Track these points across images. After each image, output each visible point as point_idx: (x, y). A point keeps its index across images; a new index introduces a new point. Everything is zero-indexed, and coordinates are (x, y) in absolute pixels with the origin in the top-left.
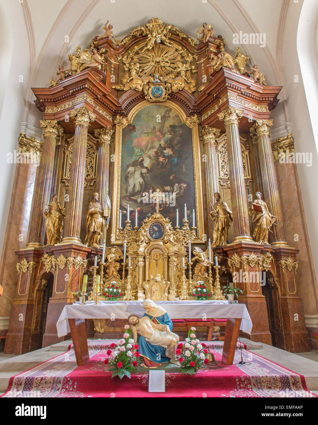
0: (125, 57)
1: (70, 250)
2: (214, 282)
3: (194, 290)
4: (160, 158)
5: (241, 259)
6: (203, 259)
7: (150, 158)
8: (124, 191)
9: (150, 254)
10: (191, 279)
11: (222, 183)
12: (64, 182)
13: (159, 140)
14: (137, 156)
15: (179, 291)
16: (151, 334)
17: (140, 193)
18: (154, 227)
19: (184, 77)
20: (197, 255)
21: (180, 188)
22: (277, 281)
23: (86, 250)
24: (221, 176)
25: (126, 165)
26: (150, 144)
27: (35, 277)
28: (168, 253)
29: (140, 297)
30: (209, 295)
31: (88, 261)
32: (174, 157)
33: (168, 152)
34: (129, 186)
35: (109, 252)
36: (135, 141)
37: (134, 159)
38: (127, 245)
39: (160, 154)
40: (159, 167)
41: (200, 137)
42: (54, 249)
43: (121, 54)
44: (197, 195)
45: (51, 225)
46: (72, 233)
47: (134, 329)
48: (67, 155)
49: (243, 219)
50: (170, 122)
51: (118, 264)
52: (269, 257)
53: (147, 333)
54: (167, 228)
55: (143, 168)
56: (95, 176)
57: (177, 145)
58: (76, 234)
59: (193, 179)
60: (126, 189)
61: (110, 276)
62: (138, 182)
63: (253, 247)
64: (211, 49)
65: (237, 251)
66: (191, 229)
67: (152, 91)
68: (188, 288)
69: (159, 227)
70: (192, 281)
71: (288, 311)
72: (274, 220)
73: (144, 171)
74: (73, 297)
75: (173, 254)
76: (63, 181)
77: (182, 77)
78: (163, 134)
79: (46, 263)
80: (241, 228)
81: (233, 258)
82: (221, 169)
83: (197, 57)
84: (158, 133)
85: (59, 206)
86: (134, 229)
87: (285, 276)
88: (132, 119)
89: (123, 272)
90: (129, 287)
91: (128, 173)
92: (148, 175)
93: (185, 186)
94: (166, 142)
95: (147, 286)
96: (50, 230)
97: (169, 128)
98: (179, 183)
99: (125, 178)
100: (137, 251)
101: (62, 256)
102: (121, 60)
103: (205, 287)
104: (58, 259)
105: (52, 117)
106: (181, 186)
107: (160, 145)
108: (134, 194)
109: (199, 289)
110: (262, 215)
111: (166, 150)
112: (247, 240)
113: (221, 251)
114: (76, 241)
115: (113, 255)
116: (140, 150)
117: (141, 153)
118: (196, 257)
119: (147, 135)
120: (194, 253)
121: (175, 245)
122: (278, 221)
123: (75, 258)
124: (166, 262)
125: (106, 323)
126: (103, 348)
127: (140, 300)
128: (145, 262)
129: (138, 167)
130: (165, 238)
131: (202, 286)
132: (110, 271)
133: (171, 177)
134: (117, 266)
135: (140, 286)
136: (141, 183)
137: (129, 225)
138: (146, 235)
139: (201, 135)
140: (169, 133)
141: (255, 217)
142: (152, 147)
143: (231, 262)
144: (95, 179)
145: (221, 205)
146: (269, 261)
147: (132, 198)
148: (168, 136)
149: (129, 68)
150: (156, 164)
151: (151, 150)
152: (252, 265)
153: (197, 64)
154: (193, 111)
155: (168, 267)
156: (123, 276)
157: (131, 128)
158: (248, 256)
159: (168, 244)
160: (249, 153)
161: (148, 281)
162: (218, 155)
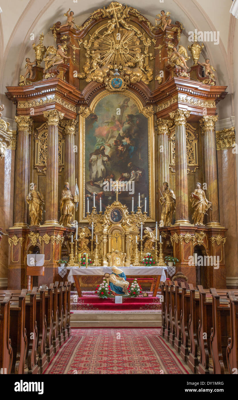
0: (86, 41)
1: (52, 230)
2: (158, 253)
3: (144, 259)
4: (119, 147)
5: (179, 238)
6: (151, 237)
7: (110, 147)
8: (88, 177)
9: (112, 233)
10: (142, 252)
11: (172, 170)
12: (36, 169)
13: (119, 130)
14: (99, 145)
15: (133, 259)
16: (116, 282)
17: (102, 179)
18: (115, 212)
19: (141, 68)
20: (147, 234)
21: (136, 175)
22: (208, 252)
23: (63, 229)
24: (172, 164)
25: (89, 154)
26: (110, 133)
27: (24, 249)
28: (125, 233)
29: (105, 264)
30: (154, 263)
31: (64, 238)
32: (131, 146)
33: (126, 141)
34: (93, 172)
35: (80, 231)
36: (97, 131)
37: (96, 147)
38: (94, 225)
39: (119, 143)
40: (118, 155)
41: (155, 126)
42: (39, 229)
43: (82, 38)
44: (150, 181)
45: (34, 209)
46: (52, 217)
47: (108, 279)
48: (37, 144)
49: (183, 207)
50: (129, 111)
51: (88, 240)
52: (202, 235)
53: (114, 281)
54: (125, 213)
55: (104, 156)
56: (63, 163)
57: (134, 134)
58: (55, 218)
59: (147, 167)
60: (90, 176)
61: (82, 249)
62: (100, 169)
63: (188, 228)
64: (168, 37)
65: (176, 231)
66: (143, 214)
67: (112, 82)
68: (140, 258)
69: (118, 213)
70: (143, 253)
71: (213, 274)
72: (210, 205)
73: (105, 159)
74: (56, 264)
75: (129, 233)
76: (35, 167)
77: (140, 68)
78: (122, 124)
79: (32, 239)
80: (181, 214)
81: (174, 236)
82: (172, 157)
83: (155, 41)
84: (117, 123)
85: (38, 194)
86: (99, 213)
87: (213, 249)
88: (94, 108)
89: (91, 246)
90: (97, 257)
91: (92, 160)
92: (109, 162)
93: (140, 172)
94: (124, 132)
95: (110, 256)
96: (33, 214)
97: (127, 118)
98: (135, 170)
99: (89, 165)
100: (102, 232)
101: (46, 235)
102: (82, 44)
103: (151, 257)
104: (43, 237)
105: (24, 111)
106: (137, 173)
107: (119, 134)
108: (97, 179)
109: (147, 259)
110: (200, 203)
111: (124, 139)
112: (185, 223)
113: (166, 230)
114: (56, 223)
115: (84, 233)
116: (101, 139)
117: (102, 142)
118: (146, 236)
119: (107, 125)
120: (145, 232)
121: (130, 227)
122: (213, 206)
123: (56, 236)
124: (124, 239)
125: (82, 281)
126: (84, 294)
127: (105, 266)
128: (108, 239)
129: (100, 155)
130: (123, 221)
131: (149, 257)
132: (82, 245)
133: (129, 165)
134: (87, 242)
135: (105, 256)
136: (103, 170)
137: (95, 210)
138: (109, 219)
139: (156, 125)
140: (127, 123)
141: (195, 203)
142: (112, 137)
143: (172, 239)
144: (64, 166)
145: (168, 193)
146: (202, 238)
147: (95, 183)
148: (126, 125)
149: (89, 55)
150: (116, 152)
151: (111, 139)
152: (187, 242)
153: (155, 49)
154: (149, 102)
155: (125, 243)
156: (92, 249)
157: (93, 117)
158: (184, 235)
159: (125, 225)
160: (198, 141)
161: (111, 253)
162: (170, 144)
